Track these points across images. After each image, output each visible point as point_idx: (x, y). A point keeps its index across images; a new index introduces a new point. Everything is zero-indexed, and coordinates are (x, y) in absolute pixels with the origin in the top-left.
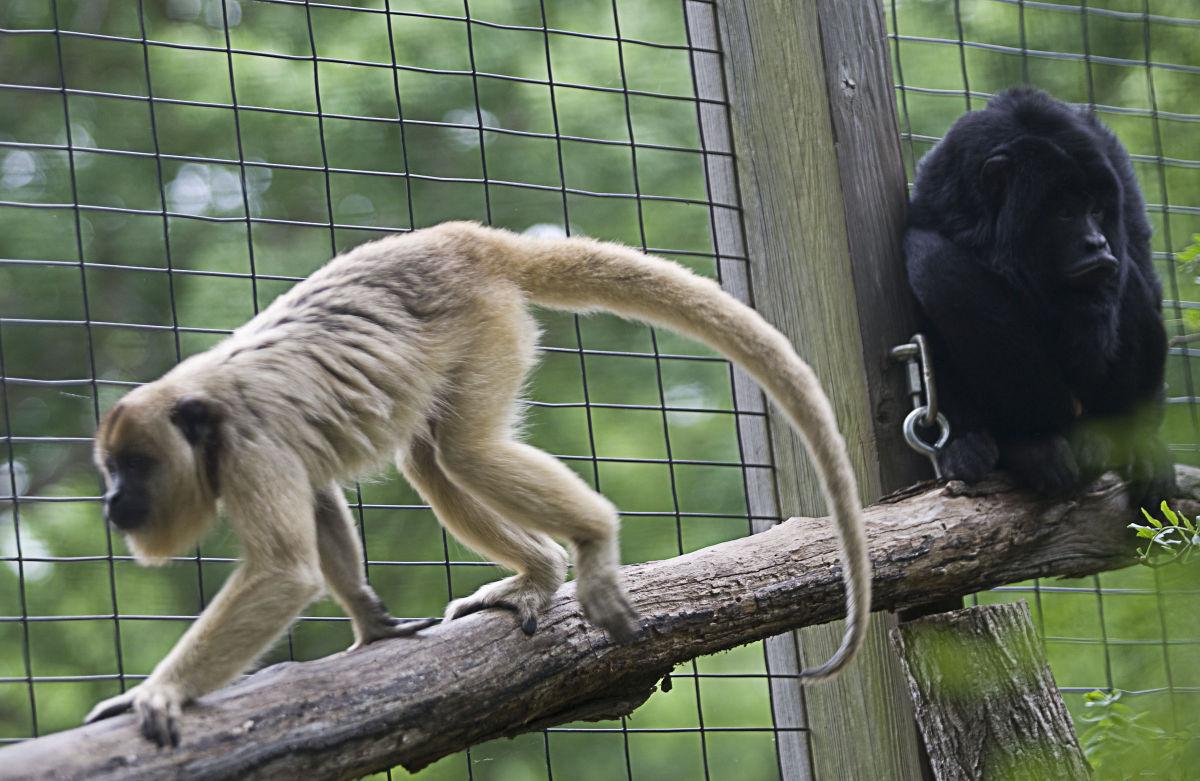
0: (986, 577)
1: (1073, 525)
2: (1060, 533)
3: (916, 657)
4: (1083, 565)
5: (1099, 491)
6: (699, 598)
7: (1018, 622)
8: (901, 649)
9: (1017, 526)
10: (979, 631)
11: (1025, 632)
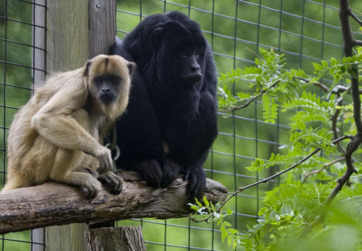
0: (126, 214)
1: (164, 198)
2: (158, 200)
3: (94, 244)
4: (165, 214)
5: (176, 185)
6: (13, 209)
7: (137, 235)
8: (89, 240)
9: (142, 196)
10: (122, 236)
11: (140, 239)
